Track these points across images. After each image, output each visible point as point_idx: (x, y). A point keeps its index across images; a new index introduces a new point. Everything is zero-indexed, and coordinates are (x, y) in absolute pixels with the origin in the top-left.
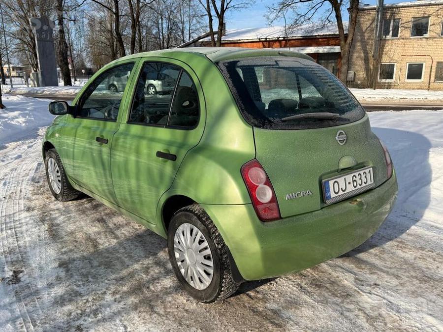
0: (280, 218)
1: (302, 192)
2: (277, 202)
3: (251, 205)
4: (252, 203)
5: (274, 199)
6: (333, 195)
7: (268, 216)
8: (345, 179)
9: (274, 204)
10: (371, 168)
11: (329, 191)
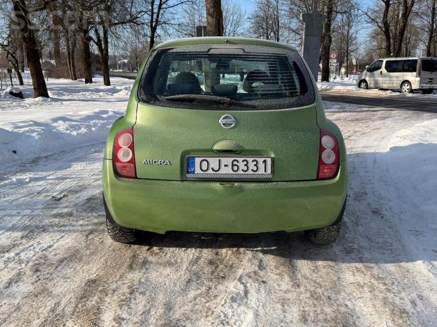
0: (136, 177)
1: (159, 161)
2: (135, 164)
3: (111, 161)
4: (113, 159)
5: (133, 161)
6: (198, 170)
7: (124, 173)
8: (219, 160)
9: (132, 165)
10: (270, 159)
11: (194, 166)
